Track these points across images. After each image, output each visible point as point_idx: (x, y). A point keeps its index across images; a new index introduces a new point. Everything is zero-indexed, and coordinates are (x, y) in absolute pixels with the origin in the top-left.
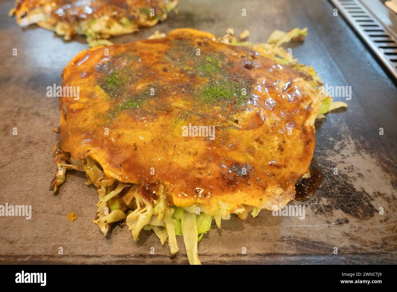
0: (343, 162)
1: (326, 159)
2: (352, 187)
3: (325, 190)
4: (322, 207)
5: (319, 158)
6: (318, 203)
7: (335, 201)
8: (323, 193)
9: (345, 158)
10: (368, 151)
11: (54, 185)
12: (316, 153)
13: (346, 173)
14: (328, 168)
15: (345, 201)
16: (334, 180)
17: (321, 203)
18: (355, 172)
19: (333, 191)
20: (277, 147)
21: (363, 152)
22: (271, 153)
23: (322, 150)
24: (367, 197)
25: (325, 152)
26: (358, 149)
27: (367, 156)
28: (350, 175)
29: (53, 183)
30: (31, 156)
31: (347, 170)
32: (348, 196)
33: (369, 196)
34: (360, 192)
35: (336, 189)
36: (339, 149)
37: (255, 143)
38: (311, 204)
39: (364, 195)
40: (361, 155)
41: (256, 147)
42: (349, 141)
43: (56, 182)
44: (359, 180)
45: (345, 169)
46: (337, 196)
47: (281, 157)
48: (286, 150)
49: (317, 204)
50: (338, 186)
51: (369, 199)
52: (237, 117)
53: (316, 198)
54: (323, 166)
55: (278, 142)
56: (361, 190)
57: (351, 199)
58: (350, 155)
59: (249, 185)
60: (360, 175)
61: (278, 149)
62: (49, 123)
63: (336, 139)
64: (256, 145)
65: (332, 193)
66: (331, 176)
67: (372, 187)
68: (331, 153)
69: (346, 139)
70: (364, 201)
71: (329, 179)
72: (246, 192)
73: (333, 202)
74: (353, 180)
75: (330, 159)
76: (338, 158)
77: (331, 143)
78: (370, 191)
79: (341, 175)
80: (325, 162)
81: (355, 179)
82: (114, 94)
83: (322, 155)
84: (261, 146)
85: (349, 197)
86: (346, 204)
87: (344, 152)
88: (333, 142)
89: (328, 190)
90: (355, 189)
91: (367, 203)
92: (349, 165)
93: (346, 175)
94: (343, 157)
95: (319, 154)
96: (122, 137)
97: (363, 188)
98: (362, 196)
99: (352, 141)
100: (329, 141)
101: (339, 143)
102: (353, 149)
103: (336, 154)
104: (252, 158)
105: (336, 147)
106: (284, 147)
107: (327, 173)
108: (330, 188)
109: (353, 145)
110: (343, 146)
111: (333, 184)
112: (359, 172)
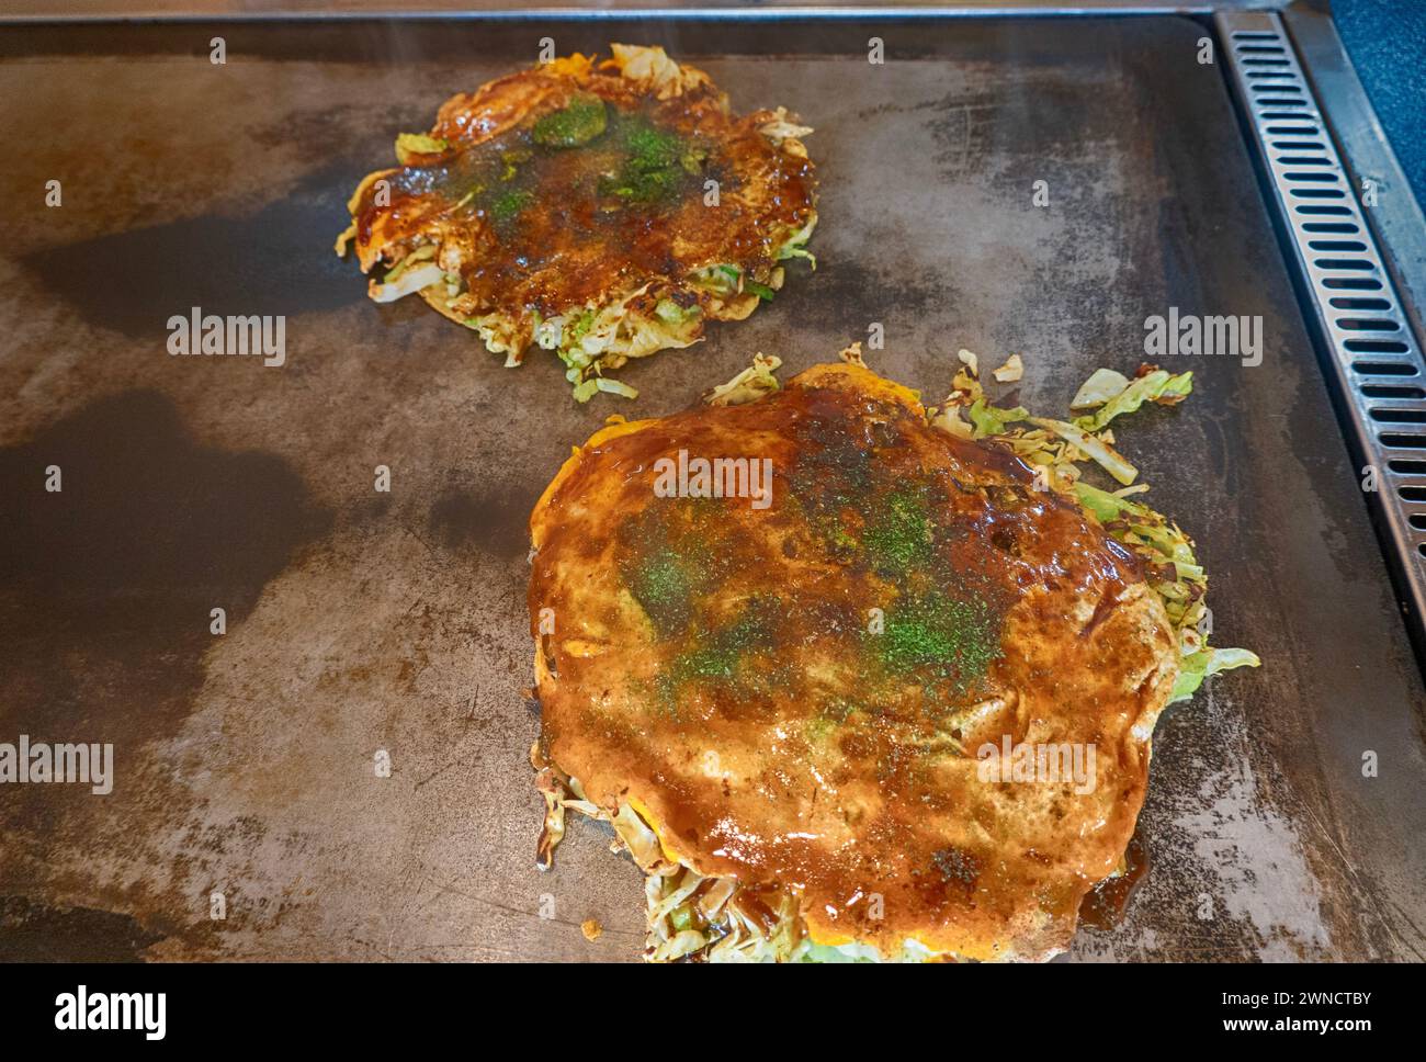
0: (1216, 836)
1: (1175, 822)
2: (1223, 906)
3: (1156, 910)
4: (1142, 953)
5: (1156, 817)
6: (1134, 941)
7: (1173, 941)
8: (1150, 917)
9: (1222, 823)
10: (1284, 807)
11: (545, 850)
12: (1152, 801)
13: (1216, 868)
14: (1174, 848)
15: (1198, 943)
16: (1182, 884)
17: (1140, 943)
18: (1240, 865)
19: (1173, 912)
20: (1049, 806)
21: (1272, 809)
22: (1032, 823)
23: (1168, 793)
24: (1254, 935)
25: (1175, 801)
26: (1261, 798)
27: (1279, 824)
28: (1223, 873)
29: (544, 845)
30: (478, 758)
31: (1221, 859)
32: (1208, 930)
33: (1258, 934)
34: (1238, 922)
35: (1183, 909)
36: (1212, 796)
37: (997, 794)
38: (1118, 943)
39: (1245, 932)
40: (1265, 818)
41: (998, 805)
42: (1242, 773)
43: (548, 843)
44: (1245, 888)
45: (1217, 854)
46: (1180, 928)
47: (1055, 834)
48: (1068, 816)
49: (1130, 943)
50: (1188, 900)
51: (1256, 942)
52: (960, 723)
53: (1132, 930)
54: (1162, 842)
55: (1051, 794)
56: (1242, 918)
57: (1212, 938)
58: (1237, 816)
59: (974, 907)
60: (1250, 876)
61: (1051, 812)
62: (505, 661)
63: (1210, 765)
64: (998, 800)
65: (1172, 919)
66: (1178, 873)
67: (1271, 910)
68: (1189, 806)
69: (1237, 767)
70: (1243, 946)
71: (1171, 881)
72: (964, 926)
73: (1168, 944)
74: (1228, 888)
75: (1184, 821)
76: (1206, 819)
77: (1195, 775)
78: (1263, 921)
79: (1202, 870)
80: (1170, 829)
81: (1234, 886)
82: (667, 621)
83: (1167, 808)
84: (1010, 803)
85: (1209, 934)
86: (1199, 951)
87: (1223, 806)
88: (1201, 771)
89: (1164, 909)
90: (1227, 912)
91: (1249, 953)
92: (1227, 844)
93: (1215, 873)
94: (1217, 819)
95: (1158, 806)
96: (695, 759)
97: (1247, 912)
98: (1242, 934)
99: (1249, 775)
100: (1190, 769)
101: (1217, 776)
102: (1248, 798)
103: (1202, 810)
104: (985, 836)
105: (1206, 790)
106: (1064, 806)
107: (1168, 864)
108: (1170, 904)
109: (1250, 787)
110: (1222, 789)
111: (1179, 894)
112: (1249, 866)
